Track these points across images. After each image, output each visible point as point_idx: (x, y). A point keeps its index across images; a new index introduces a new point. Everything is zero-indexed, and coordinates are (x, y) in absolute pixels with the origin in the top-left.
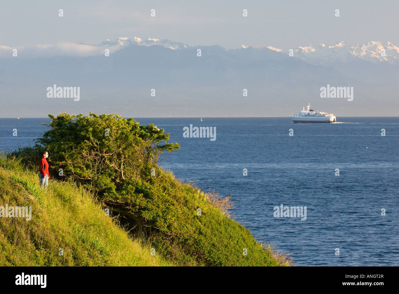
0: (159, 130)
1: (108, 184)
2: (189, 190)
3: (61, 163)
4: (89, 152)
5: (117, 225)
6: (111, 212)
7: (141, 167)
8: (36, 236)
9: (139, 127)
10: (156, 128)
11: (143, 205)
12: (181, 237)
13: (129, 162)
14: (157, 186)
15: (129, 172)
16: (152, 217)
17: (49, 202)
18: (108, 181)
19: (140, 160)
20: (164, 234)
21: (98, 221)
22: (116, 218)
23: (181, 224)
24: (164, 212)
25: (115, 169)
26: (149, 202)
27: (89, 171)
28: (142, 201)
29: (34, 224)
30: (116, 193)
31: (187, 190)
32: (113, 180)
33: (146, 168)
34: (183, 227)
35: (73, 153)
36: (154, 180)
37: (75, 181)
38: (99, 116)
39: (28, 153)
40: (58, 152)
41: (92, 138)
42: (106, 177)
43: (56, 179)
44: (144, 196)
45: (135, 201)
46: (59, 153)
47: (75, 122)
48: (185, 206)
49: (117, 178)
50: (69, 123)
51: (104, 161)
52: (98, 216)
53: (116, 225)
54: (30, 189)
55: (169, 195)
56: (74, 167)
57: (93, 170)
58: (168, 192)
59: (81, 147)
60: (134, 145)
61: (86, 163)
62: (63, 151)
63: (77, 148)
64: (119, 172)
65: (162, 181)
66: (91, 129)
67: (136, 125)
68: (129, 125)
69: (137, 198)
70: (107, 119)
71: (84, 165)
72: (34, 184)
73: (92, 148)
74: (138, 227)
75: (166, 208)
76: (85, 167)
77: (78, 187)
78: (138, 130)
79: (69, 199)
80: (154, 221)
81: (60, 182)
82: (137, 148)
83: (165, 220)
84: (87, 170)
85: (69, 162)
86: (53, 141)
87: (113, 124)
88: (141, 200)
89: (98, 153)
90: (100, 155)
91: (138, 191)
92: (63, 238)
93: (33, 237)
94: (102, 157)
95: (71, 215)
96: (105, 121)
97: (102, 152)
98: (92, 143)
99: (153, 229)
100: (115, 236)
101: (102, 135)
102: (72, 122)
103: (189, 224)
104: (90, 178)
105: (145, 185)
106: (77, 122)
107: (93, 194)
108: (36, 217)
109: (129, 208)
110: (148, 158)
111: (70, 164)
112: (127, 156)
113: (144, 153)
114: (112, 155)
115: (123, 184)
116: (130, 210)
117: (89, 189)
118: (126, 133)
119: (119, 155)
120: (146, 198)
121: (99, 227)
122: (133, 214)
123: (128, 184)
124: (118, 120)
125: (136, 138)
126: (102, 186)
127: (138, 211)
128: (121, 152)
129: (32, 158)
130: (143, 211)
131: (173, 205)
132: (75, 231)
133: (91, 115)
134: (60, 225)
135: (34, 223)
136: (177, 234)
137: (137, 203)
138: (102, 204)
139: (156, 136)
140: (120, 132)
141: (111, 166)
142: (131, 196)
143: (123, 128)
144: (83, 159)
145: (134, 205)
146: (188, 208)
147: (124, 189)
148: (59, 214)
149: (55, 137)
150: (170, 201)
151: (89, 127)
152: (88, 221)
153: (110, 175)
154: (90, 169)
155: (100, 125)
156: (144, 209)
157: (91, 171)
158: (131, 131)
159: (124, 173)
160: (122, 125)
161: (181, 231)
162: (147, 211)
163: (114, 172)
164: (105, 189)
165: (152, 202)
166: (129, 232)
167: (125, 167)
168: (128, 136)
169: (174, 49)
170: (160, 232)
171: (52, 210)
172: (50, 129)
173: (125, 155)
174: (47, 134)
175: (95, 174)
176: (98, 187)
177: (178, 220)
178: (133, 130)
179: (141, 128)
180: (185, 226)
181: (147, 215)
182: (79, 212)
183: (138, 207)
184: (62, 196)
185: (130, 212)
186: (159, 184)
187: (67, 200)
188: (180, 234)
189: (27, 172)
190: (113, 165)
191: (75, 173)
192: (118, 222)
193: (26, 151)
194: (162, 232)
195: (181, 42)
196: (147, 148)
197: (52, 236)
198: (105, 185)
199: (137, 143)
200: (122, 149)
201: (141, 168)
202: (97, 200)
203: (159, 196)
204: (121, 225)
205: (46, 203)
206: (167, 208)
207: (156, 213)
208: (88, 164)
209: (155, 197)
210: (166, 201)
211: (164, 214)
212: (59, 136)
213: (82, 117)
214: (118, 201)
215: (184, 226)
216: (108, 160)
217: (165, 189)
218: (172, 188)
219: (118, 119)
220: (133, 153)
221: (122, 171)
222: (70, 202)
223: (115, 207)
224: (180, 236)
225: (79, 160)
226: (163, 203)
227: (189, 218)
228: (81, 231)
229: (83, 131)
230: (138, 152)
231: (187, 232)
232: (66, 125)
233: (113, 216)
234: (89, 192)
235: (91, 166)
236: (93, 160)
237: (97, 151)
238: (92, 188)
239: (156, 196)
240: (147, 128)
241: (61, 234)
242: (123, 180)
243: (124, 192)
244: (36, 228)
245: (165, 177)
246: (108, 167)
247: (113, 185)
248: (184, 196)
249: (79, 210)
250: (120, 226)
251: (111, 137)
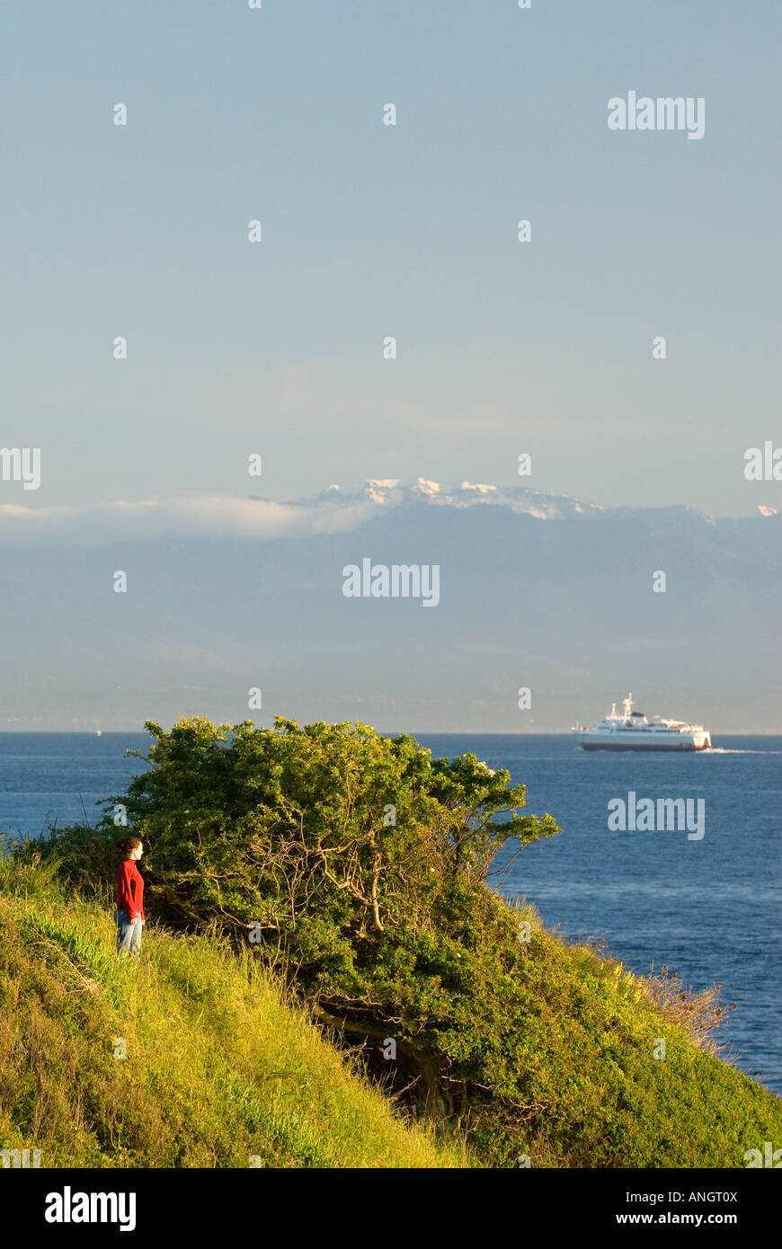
0: (492, 773)
1: (331, 943)
2: (585, 967)
3: (182, 878)
4: (273, 841)
5: (357, 1076)
6: (341, 1036)
7: (436, 891)
8: (103, 1107)
9: (429, 765)
10: (483, 767)
11: (442, 1013)
12: (561, 1115)
13: (397, 875)
14: (485, 954)
15: (396, 908)
16: (468, 1050)
17: (144, 1000)
18: (332, 933)
19: (433, 870)
20: (506, 1107)
21: (297, 1063)
22: (355, 1054)
23: (562, 1074)
24: (507, 1035)
25: (354, 898)
26: (459, 1004)
27: (273, 903)
28: (438, 998)
29: (97, 1070)
30: (355, 973)
31: (582, 966)
32: (347, 933)
33: (451, 896)
34: (568, 1083)
35: (222, 845)
36: (475, 932)
37: (225, 934)
38: (305, 727)
39: (80, 843)
40: (173, 843)
41: (281, 799)
42: (326, 921)
43: (167, 926)
44: (443, 985)
45: (417, 1000)
46: (176, 845)
47: (229, 747)
48: (574, 1016)
49: (359, 924)
50: (211, 750)
51: (318, 872)
52: (297, 1047)
53: (353, 1074)
54: (85, 958)
55: (524, 980)
56: (225, 889)
57: (285, 901)
58: (519, 972)
59: (246, 827)
60: (413, 821)
61: (263, 878)
62: (188, 838)
63: (234, 830)
64: (365, 905)
65: (500, 937)
66: (278, 769)
67: (419, 756)
68: (397, 756)
69: (422, 989)
70: (331, 739)
71: (254, 882)
72: (98, 943)
73: (281, 830)
74: (423, 1083)
75: (514, 1024)
76: (260, 889)
77: (237, 953)
78: (425, 775)
79: (207, 992)
80: (474, 1066)
81: (179, 937)
82: (422, 830)
83: (511, 1060)
84: (264, 898)
85: (208, 873)
86: (159, 806)
87: (350, 753)
88: (434, 997)
89: (301, 845)
90: (307, 851)
91: (425, 968)
92: (186, 1114)
93: (94, 1111)
94: (313, 859)
95: (212, 1043)
96: (324, 744)
97: (311, 842)
98: (282, 814)
99: (471, 1090)
100: (351, 1111)
101: (312, 789)
102: (218, 748)
103: (585, 1074)
104: (275, 924)
105: (448, 948)
106: (234, 747)
107: (284, 976)
108: (104, 1046)
109: (397, 1020)
110: (457, 862)
111: (212, 881)
112: (390, 856)
113: (446, 846)
114: (345, 854)
115: (377, 945)
116: (400, 1027)
117: (270, 958)
118: (391, 785)
119: (366, 853)
120: (450, 991)
121: (301, 1081)
122: (410, 1039)
123: (395, 943)
124: (365, 742)
125: (420, 799)
126: (312, 952)
127: (423, 1030)
128: (373, 842)
129: (92, 859)
130: (442, 1033)
131: (537, 1013)
132: (226, 1095)
133: (278, 725)
134: (178, 1073)
135: (97, 1067)
136: (550, 1107)
137: (424, 1006)
138: (311, 1007)
139: (484, 792)
140: (369, 778)
141: (340, 886)
142: (404, 983)
143: (379, 767)
144: (252, 863)
145: (413, 1013)
146: (583, 1023)
147: (380, 962)
148: (176, 1040)
149: (165, 794)
150: (527, 1002)
151: (272, 762)
152: (266, 1061)
153: (337, 916)
154: (275, 897)
155: (306, 757)
156: (445, 1025)
157: (277, 902)
158: (403, 776)
159: (380, 909)
160: (376, 756)
161: (561, 1096)
162: (452, 1033)
163: (350, 906)
164: (321, 960)
165: (468, 1002)
166: (397, 1099)
167: (384, 890)
168: (394, 793)
169: (543, 516)
170: (494, 1099)
171: (153, 1026)
172: (151, 767)
173: (384, 852)
174: (139, 785)
175: (290, 914)
176: (298, 954)
177: (551, 1062)
178: (411, 775)
179: (437, 766)
180: (575, 1082)
181: (453, 1046)
182: (239, 1033)
183: (426, 1018)
184: (184, 981)
185: (400, 1034)
186: (493, 947)
187: (200, 995)
188: (557, 1107)
189: (77, 906)
190: (347, 884)
191: (227, 909)
192: (362, 1067)
193: (75, 838)
194: (499, 1098)
195: (565, 495)
196: (454, 830)
197: (151, 1108)
198: (322, 948)
199: (423, 815)
200: (376, 834)
201: (436, 894)
202: (296, 996)
203: (491, 985)
204: (370, 1075)
205: (134, 1002)
206: (518, 1023)
207: (482, 1039)
208: (269, 881)
209: (480, 988)
210: (513, 1002)
211: (505, 1041)
212: (177, 790)
213: (251, 730)
214: (361, 998)
215: (570, 1080)
216: (332, 868)
217: (509, 961)
218: (532, 959)
219: (363, 738)
220: (410, 845)
221: (375, 902)
222: (211, 999)
223: (351, 1017)
224: (557, 1113)
225: (241, 868)
226: (503, 1006)
227: (586, 1057)
228: (245, 1095)
229: (252, 774)
230: (427, 844)
231: (580, 1101)
232: (199, 757)
233: (346, 1047)
234: (271, 968)
235: (278, 887)
236: (284, 868)
237: (297, 838)
238: (280, 956)
239: (483, 983)
240: (454, 768)
241: (179, 1104)
242: (378, 933)
243: (381, 970)
244: (103, 1084)
245: (511, 923)
246: (332, 890)
247: (345, 947)
248: (572, 986)
249: (238, 1026)
250: (366, 1078)
251: (340, 793)
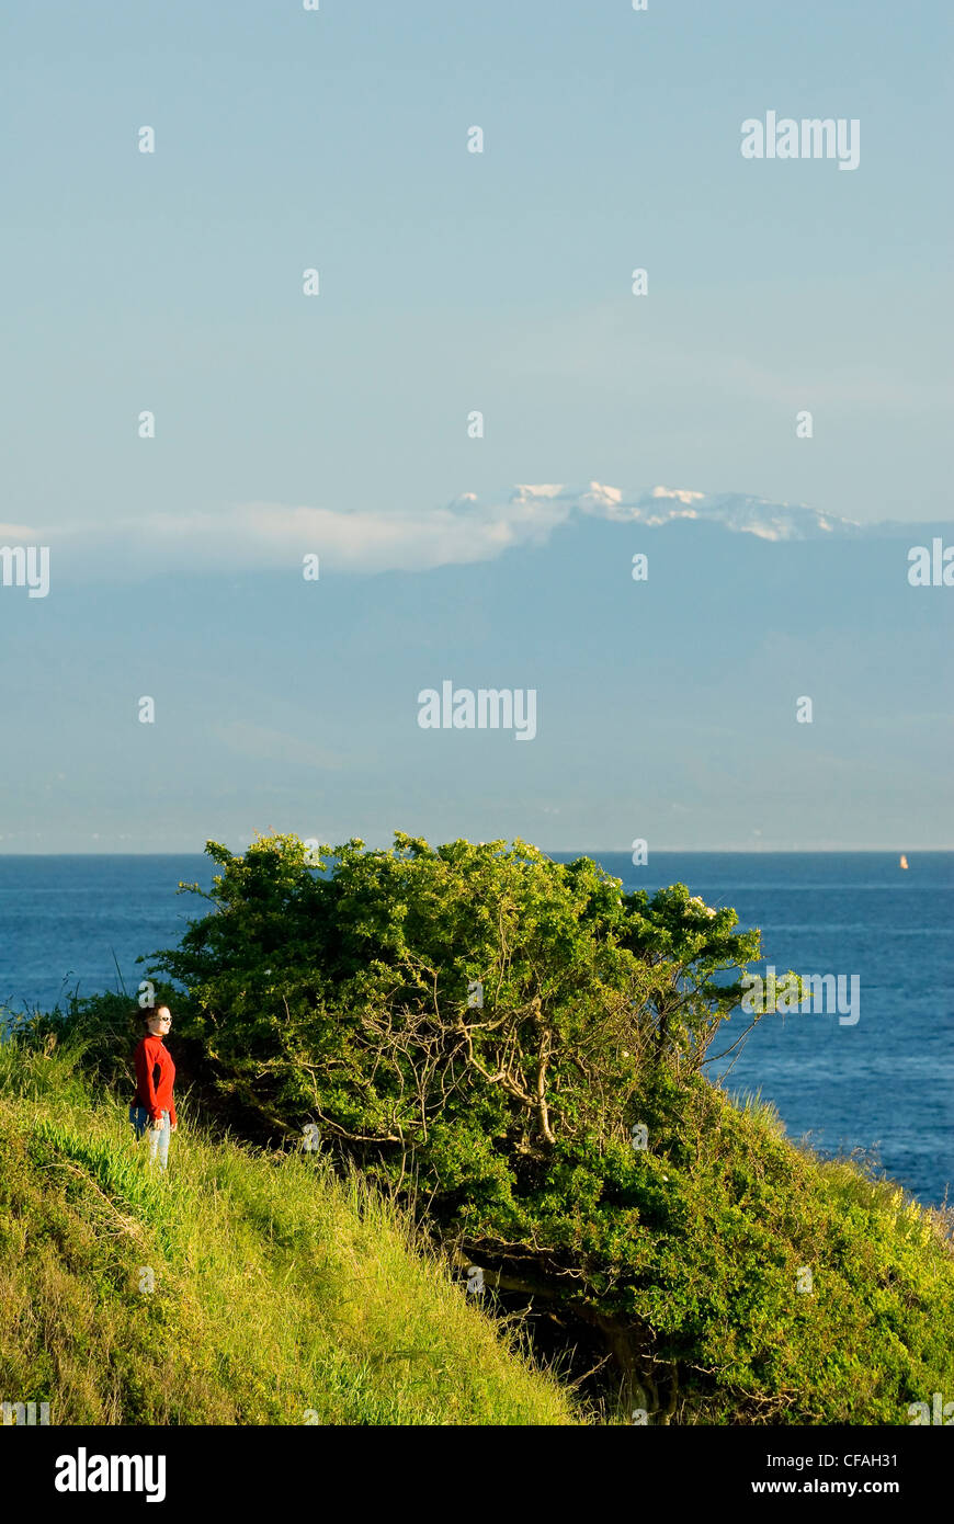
0: (711, 913)
1: (479, 1162)
2: (849, 1194)
3: (262, 1068)
4: (393, 1015)
5: (519, 1355)
6: (495, 1297)
7: (632, 1085)
8: (150, 1404)
9: (620, 902)
10: (698, 905)
11: (641, 1264)
12: (816, 1411)
13: (573, 1061)
14: (704, 1176)
15: (573, 1110)
16: (679, 1317)
17: (208, 1247)
18: (480, 1147)
19: (626, 1054)
20: (736, 1400)
21: (431, 1337)
22: (516, 1323)
23: (816, 1351)
24: (737, 1295)
25: (512, 1096)
26: (666, 1249)
27: (393, 1104)
28: (635, 1242)
29: (141, 1350)
30: (513, 1205)
31: (844, 1193)
32: (502, 1147)
33: (652, 1092)
34: (826, 1364)
35: (320, 1020)
36: (689, 1145)
37: (325, 1149)
38: (439, 848)
39: (113, 1019)
40: (248, 1018)
41: (404, 952)
42: (471, 1130)
43: (242, 1138)
44: (642, 1221)
45: (605, 1245)
46: (252, 1021)
47: (328, 878)
48: (834, 1265)
49: (520, 1134)
50: (301, 881)
51: (460, 1059)
52: (430, 1313)
53: (513, 1353)
54: (123, 1187)
55: (760, 1214)
56: (324, 1084)
57: (412, 1100)
58: (752, 1203)
59: (354, 993)
60: (597, 983)
61: (379, 1067)
62: (271, 1011)
63: (337, 999)
64: (528, 1106)
65: (725, 1151)
66: (400, 910)
67: (605, 889)
68: (573, 889)
69: (612, 1228)
70: (476, 865)
71: (366, 1074)
72: (141, 1165)
73: (405, 997)
74: (614, 1365)
75: (747, 1278)
76: (376, 1084)
77: (343, 1177)
78: (615, 916)
79: (299, 1234)
80: (688, 1340)
81: (258, 1155)
82: (610, 997)
83: (743, 1330)
84: (381, 1097)
85: (300, 1062)
86: (227, 965)
87: (504, 886)
88: (630, 1239)
89: (434, 1019)
90: (444, 1028)
91: (616, 1196)
92: (271, 1414)
93: (137, 1411)
94: (453, 1039)
95: (308, 1309)
96: (466, 872)
97: (448, 1016)
98: (407, 975)
99: (686, 1375)
100: (510, 1407)
101: (448, 938)
102: (311, 879)
103: (851, 1351)
104: (397, 1135)
105: (650, 1168)
106: (336, 877)
107: (412, 1211)
108: (150, 1316)
109: (575, 1273)
110: (660, 1043)
111: (305, 1073)
112: (564, 1035)
113: (645, 1020)
114: (498, 1032)
115: (546, 1165)
116: (579, 1283)
117: (390, 1185)
118: (564, 931)
119: (529, 1030)
120: (652, 1231)
121: (438, 1364)
122: (595, 1302)
123: (572, 1162)
124: (526, 869)
125: (606, 951)
126: (451, 1175)
127: (614, 1288)
128: (539, 1014)
129: (131, 1042)
130: (641, 1292)
131: (780, 1262)
132: (329, 1385)
133: (400, 845)
134: (258, 1353)
135: (141, 1345)
136: (799, 1400)
137: (614, 1253)
138: (450, 1255)
139: (699, 940)
140: (532, 922)
141: (492, 1079)
142: (586, 1220)
143: (547, 906)
144: (364, 1046)
145: (598, 1263)
146: (846, 1276)
147: (551, 1189)
148: (255, 1305)
149: (235, 947)
150: (765, 1245)
151: (391, 899)
152: (386, 1335)
153: (488, 1122)
154: (397, 1096)
155: (441, 891)
156: (647, 1279)
157: (401, 1101)
158: (582, 918)
159: (550, 1112)
160: (542, 889)
161: (815, 1383)
162: (656, 1291)
163: (507, 1108)
164: (464, 1187)
165: (679, 1246)
166: (576, 1388)
167: (555, 1084)
168: (569, 943)
169: (772, 536)
170: (719, 1388)
171: (222, 1285)
172: (216, 908)
173: (555, 1030)
174: (198, 934)
175: (419, 1119)
176: (432, 1179)
177: (801, 1334)
178: (593, 916)
179: (632, 903)
180: (836, 1362)
181: (658, 1311)
182: (347, 1294)
183: (618, 1271)
184: (267, 1219)
185: (580, 1293)
186: (715, 1166)
187: (289, 1239)
188: (811, 1400)
189: (109, 1110)
190: (502, 1075)
191: (327, 1113)
192: (525, 1342)
193: (105, 1012)
194: (726, 1387)
195: (803, 505)
196: (656, 995)
197: (220, 1405)
198: (466, 1169)
199: (611, 974)
200: (543, 1002)
201: (631, 1089)
202: (429, 1240)
203: (712, 1221)
204: (538, 1354)
205: (194, 1250)
206: (752, 1276)
207: (699, 1301)
208: (388, 1071)
209: (696, 1226)
210: (745, 1245)
211: (734, 1304)
212: (254, 940)
213: (360, 853)
214: (524, 1241)
215: (829, 1360)
216: (479, 1052)
217: (739, 1187)
218: (771, 1183)
219: (523, 864)
220: (593, 1018)
221: (543, 1101)
222: (305, 1245)
223: (510, 1269)
224: (811, 1408)
225: (347, 1053)
226: (730, 1252)
227: (852, 1326)
228: (357, 1384)
229: (364, 918)
230: (617, 1017)
231: (843, 1390)
232: (285, 893)
233: (501, 1314)
234: (393, 1199)
235: (402, 1081)
236: (409, 1054)
237: (429, 1009)
238: (406, 1180)
239: (700, 1219)
240: (656, 906)
241: (261, 1399)
242: (547, 1147)
243: (552, 1201)
244: (150, 1371)
245: (741, 1131)
246: (479, 1086)
247: (500, 1168)
248: (830, 1222)
249: (345, 1283)
250: (531, 1358)
251: (492, 944)
